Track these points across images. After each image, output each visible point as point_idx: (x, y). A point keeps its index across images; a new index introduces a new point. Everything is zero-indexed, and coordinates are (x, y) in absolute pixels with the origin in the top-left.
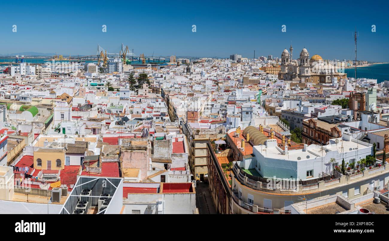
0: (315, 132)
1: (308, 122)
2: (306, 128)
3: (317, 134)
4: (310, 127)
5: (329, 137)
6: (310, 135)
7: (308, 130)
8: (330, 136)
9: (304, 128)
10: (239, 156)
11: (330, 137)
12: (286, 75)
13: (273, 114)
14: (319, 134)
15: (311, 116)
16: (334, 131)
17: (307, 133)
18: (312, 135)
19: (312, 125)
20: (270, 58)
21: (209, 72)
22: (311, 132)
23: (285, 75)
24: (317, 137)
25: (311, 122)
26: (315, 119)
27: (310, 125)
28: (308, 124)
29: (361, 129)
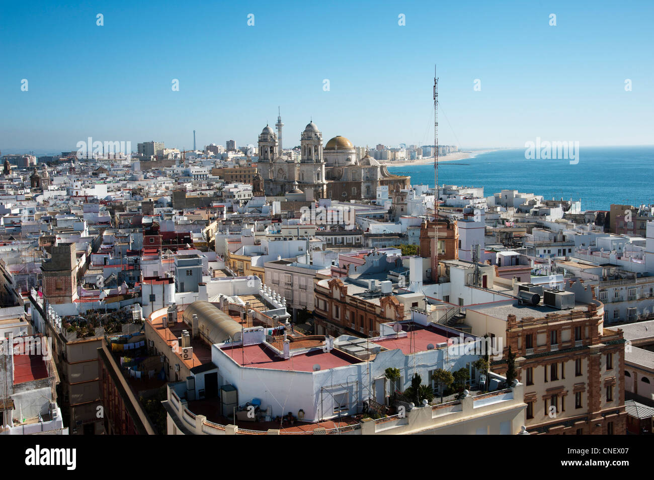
0: (345, 309)
1: (327, 286)
2: (324, 300)
3: (348, 314)
4: (333, 299)
5: (376, 319)
6: (332, 316)
7: (328, 305)
8: (378, 316)
9: (320, 301)
10: (179, 370)
11: (378, 319)
12: (271, 184)
13: (245, 271)
14: (352, 314)
15: (332, 274)
16: (388, 305)
17: (325, 310)
18: (337, 316)
19: (337, 294)
20: (230, 148)
21: (90, 185)
22: (334, 308)
23: (269, 184)
24: (348, 320)
25: (334, 287)
26: (341, 280)
27: (331, 294)
28: (327, 292)
29: (449, 302)
